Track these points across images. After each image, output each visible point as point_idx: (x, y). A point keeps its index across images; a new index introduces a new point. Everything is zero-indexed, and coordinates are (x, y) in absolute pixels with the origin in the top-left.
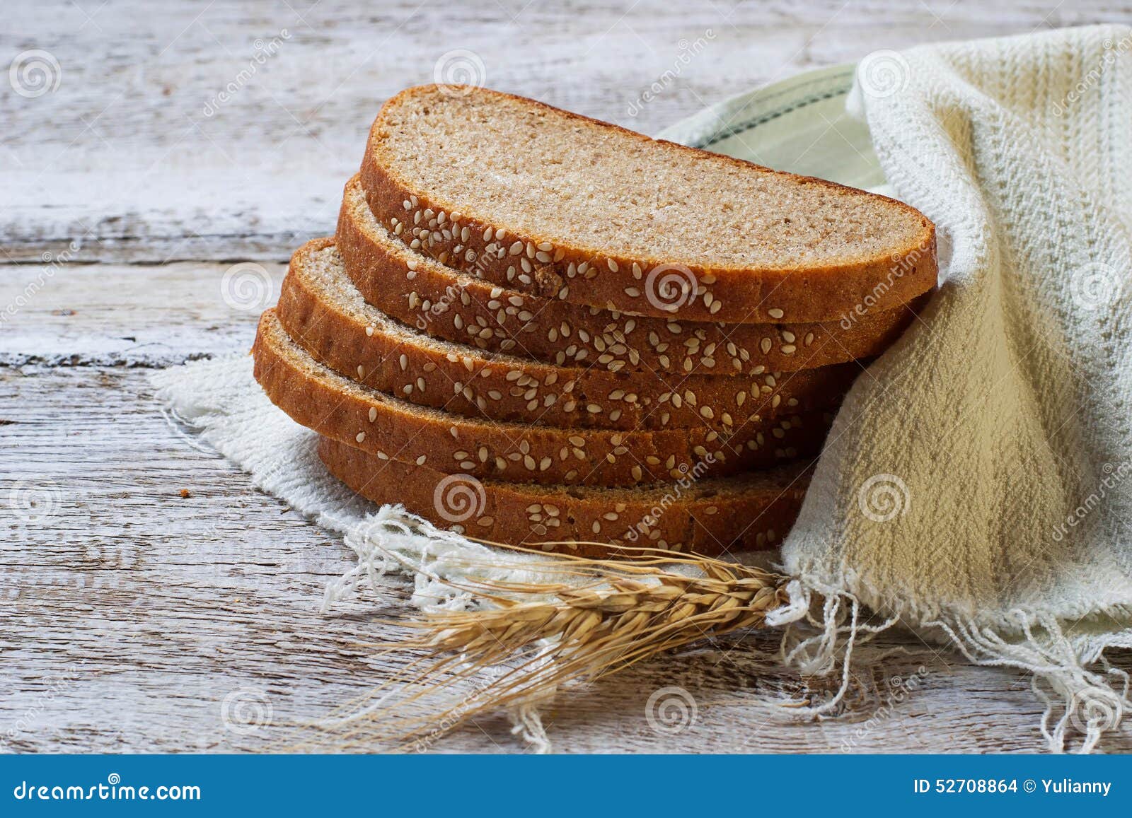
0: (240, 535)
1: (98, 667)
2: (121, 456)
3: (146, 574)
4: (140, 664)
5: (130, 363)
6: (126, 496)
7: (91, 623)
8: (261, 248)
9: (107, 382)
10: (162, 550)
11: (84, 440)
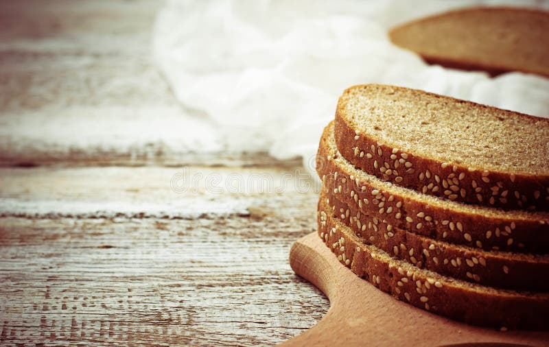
0: (242, 307)
2: (174, 265)
3: (195, 328)
5: (171, 216)
6: (179, 286)
9: (160, 227)
10: (202, 315)
11: (152, 256)
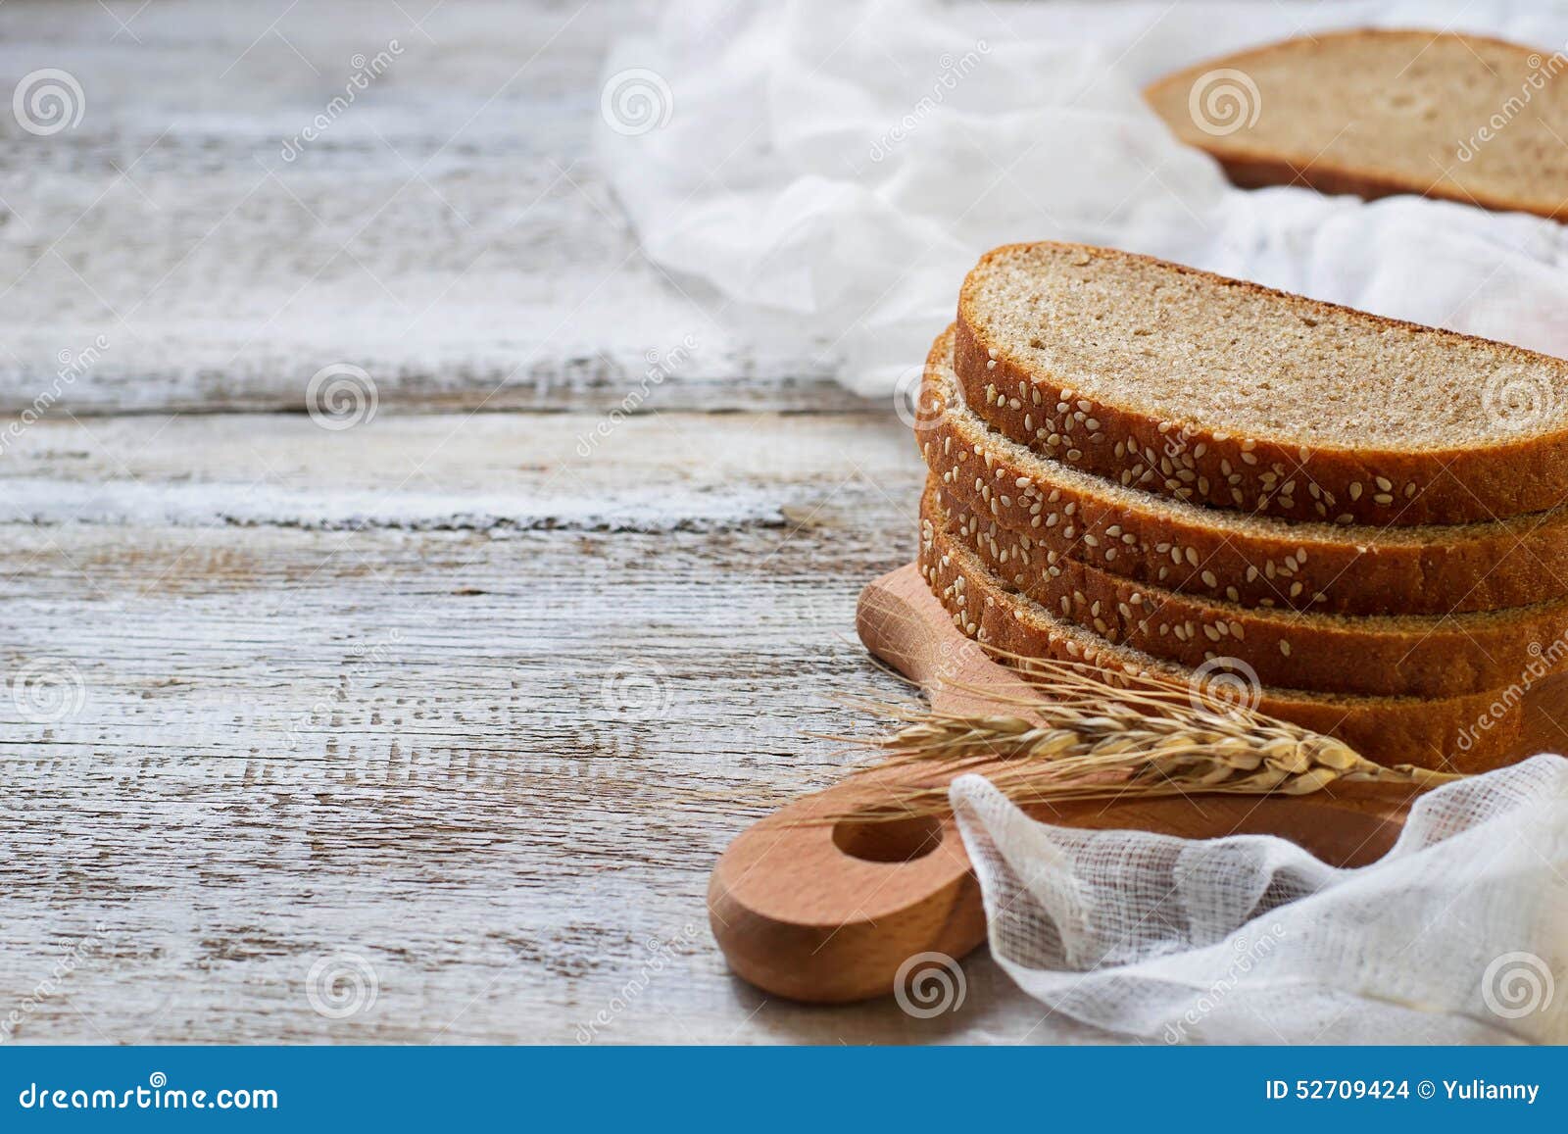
0: (750, 721)
1: (599, 862)
2: (609, 631)
3: (647, 763)
4: (646, 860)
5: (614, 526)
7: (588, 815)
8: (757, 396)
9: (589, 549)
10: (663, 736)
11: (566, 613)
